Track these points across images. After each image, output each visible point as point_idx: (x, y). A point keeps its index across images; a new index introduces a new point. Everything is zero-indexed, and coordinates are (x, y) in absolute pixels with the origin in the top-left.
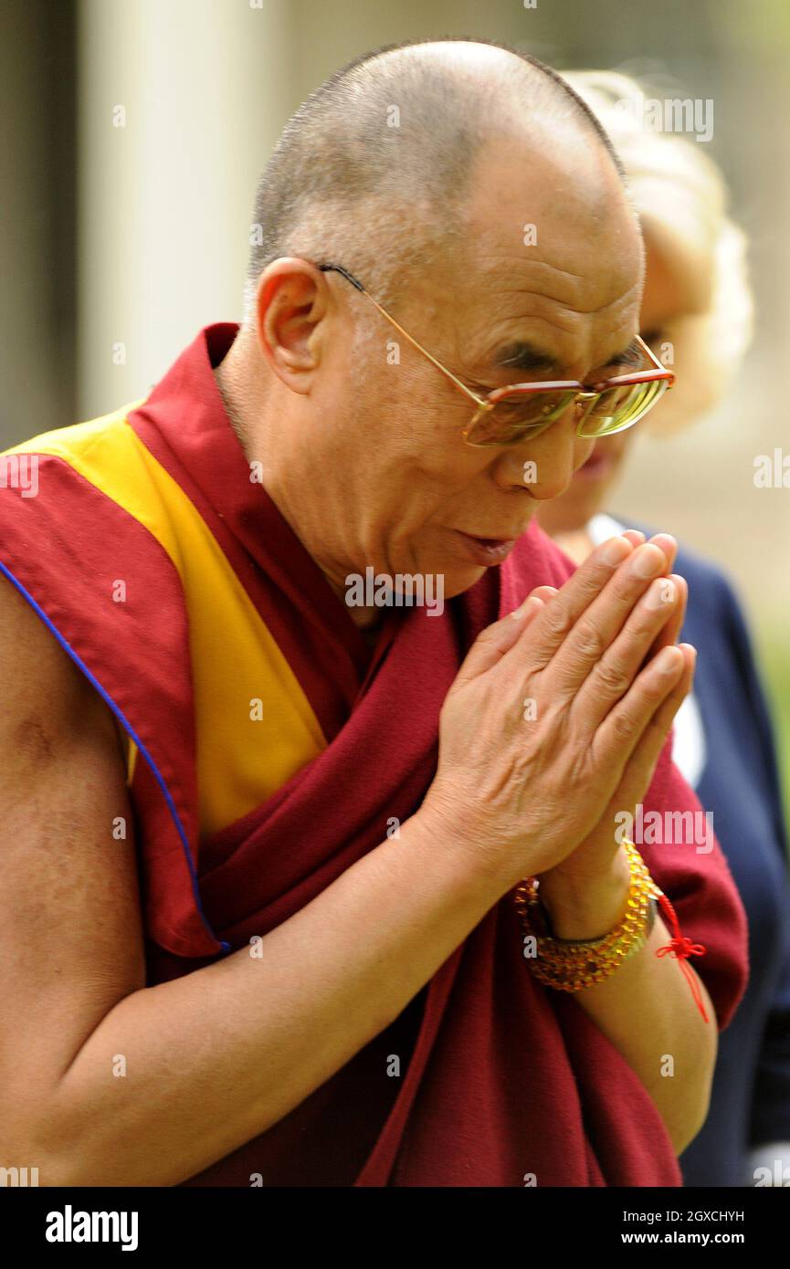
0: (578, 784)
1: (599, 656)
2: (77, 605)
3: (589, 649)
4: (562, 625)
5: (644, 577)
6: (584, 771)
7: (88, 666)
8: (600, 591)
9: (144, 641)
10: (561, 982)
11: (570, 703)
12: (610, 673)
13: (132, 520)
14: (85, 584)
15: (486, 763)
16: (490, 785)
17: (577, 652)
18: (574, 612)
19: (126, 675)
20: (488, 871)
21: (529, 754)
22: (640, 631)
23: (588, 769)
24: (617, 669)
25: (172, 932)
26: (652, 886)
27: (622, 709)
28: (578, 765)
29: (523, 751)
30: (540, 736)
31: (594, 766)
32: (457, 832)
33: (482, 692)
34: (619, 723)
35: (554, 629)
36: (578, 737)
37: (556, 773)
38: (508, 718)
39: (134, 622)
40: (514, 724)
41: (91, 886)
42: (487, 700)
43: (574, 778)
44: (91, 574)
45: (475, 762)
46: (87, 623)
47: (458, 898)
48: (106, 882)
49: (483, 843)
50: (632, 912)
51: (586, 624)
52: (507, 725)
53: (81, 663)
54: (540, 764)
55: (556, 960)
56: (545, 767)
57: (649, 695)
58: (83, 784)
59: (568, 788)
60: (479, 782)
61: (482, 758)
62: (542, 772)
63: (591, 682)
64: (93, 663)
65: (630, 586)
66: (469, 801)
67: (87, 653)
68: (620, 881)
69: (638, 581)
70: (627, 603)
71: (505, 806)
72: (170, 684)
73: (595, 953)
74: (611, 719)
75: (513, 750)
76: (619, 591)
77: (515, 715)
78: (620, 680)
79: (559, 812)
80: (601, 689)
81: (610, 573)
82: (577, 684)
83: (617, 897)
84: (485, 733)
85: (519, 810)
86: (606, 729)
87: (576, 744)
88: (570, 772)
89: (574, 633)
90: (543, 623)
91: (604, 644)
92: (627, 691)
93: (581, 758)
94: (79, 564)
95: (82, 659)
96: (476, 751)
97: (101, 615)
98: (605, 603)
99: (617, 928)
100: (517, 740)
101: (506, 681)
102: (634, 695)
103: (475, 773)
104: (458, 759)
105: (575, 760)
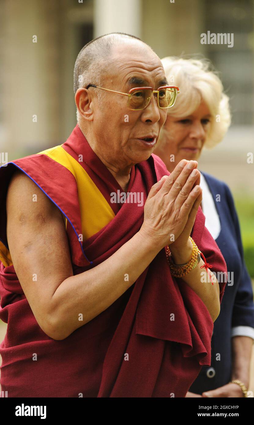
0: (177, 221)
1: (181, 189)
2: (48, 184)
3: (178, 187)
4: (171, 182)
5: (191, 169)
6: (178, 218)
7: (51, 198)
8: (180, 173)
9: (66, 193)
10: (177, 275)
11: (174, 201)
12: (183, 193)
13: (62, 166)
14: (50, 181)
15: (154, 218)
16: (155, 223)
17: (175, 188)
18: (174, 179)
19: (61, 199)
20: (156, 244)
21: (165, 214)
22: (190, 182)
23: (179, 217)
24: (185, 192)
25: (78, 261)
26: (198, 250)
27: (186, 202)
28: (177, 216)
29: (163, 214)
30: (167, 209)
31: (181, 216)
32: (148, 234)
33: (153, 200)
34: (186, 205)
35: (170, 183)
36: (176, 210)
37: (171, 219)
38: (159, 206)
39: (63, 188)
40: (160, 208)
41: (57, 252)
42: (154, 202)
43: (176, 219)
44: (52, 179)
45: (152, 218)
46: (51, 189)
47: (149, 251)
48: (60, 251)
49: (154, 237)
50: (194, 257)
51: (178, 181)
52: (159, 208)
53: (50, 197)
54: (167, 217)
55: (176, 270)
56: (169, 218)
57: (193, 198)
58: (53, 228)
59: (175, 222)
60: (153, 222)
61: (154, 216)
62: (168, 218)
63: (179, 195)
64: (52, 197)
65: (187, 171)
66: (151, 227)
67: (51, 195)
68: (190, 248)
69: (189, 170)
70: (187, 175)
71: (160, 228)
72: (73, 201)
73: (185, 267)
74: (184, 204)
75: (160, 214)
76: (185, 173)
77: (161, 205)
78: (186, 194)
79: (173, 228)
80: (181, 197)
81: (183, 168)
82: (176, 196)
83: (190, 253)
84: (154, 210)
85: (163, 228)
86: (183, 207)
87: (176, 211)
88: (175, 218)
89: (175, 184)
90: (167, 182)
91: (182, 186)
92: (187, 197)
93: (177, 214)
94: (49, 176)
95: (50, 196)
96: (152, 215)
97: (54, 187)
98: (181, 176)
99: (190, 261)
100: (162, 211)
101: (159, 197)
102: (189, 198)
103: (152, 220)
104: (148, 218)
105: (176, 215)
